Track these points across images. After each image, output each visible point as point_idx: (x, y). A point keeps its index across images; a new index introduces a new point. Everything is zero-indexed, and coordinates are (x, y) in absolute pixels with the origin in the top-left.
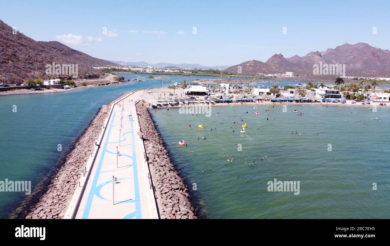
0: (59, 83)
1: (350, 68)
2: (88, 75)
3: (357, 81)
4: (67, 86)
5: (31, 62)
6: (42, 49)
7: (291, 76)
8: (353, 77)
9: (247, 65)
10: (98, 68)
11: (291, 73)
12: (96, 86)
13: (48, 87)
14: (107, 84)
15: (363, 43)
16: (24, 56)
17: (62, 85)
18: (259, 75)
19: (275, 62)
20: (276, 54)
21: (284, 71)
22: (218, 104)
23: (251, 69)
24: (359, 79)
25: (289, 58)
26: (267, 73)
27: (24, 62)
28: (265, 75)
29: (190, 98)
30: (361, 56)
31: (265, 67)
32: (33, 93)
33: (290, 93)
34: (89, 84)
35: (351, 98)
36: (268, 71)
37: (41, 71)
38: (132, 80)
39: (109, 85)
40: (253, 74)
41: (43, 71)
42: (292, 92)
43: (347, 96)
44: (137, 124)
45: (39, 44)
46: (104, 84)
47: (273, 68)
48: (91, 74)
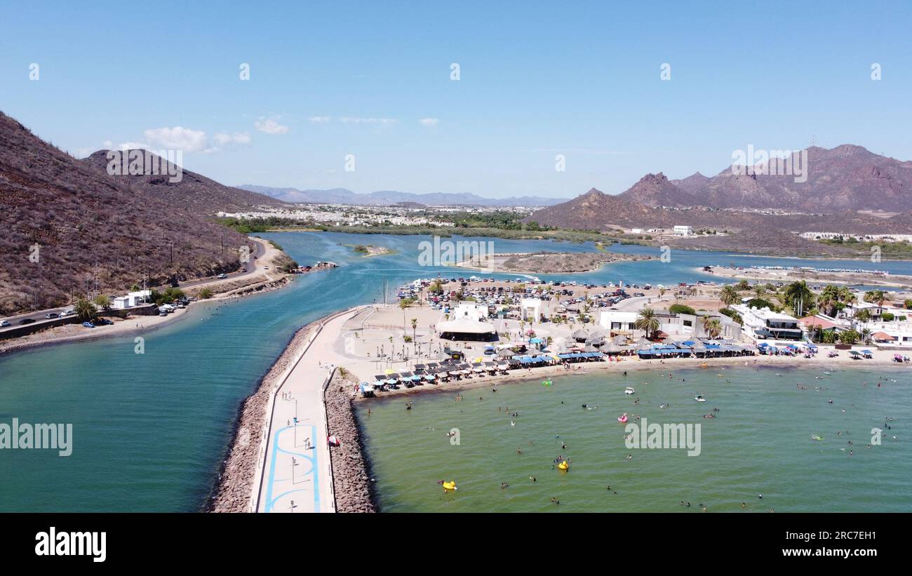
0: (148, 301)
1: (823, 205)
2: (215, 265)
3: (839, 248)
4: (167, 306)
5: (85, 242)
6: (110, 193)
7: (686, 235)
8: (831, 235)
9: (583, 204)
10: (238, 216)
11: (686, 227)
12: (234, 296)
13: (123, 315)
14: (259, 288)
15: (854, 146)
16: (69, 228)
17: (155, 306)
18: (611, 230)
19: (649, 192)
20: (650, 175)
21: (670, 218)
22: (516, 370)
23: (592, 214)
24: (845, 239)
25: (679, 181)
26: (631, 223)
27: (70, 244)
28: (627, 231)
29: (451, 357)
30: (849, 176)
31: (626, 209)
32: (88, 335)
33: (685, 325)
34: (217, 292)
35: (826, 338)
36: (631, 219)
37: (106, 266)
38: (316, 265)
39: (263, 290)
40: (598, 227)
41: (111, 266)
42: (688, 323)
43: (817, 336)
44: (329, 489)
45: (103, 182)
46: (251, 290)
47: (644, 213)
48: (221, 262)
